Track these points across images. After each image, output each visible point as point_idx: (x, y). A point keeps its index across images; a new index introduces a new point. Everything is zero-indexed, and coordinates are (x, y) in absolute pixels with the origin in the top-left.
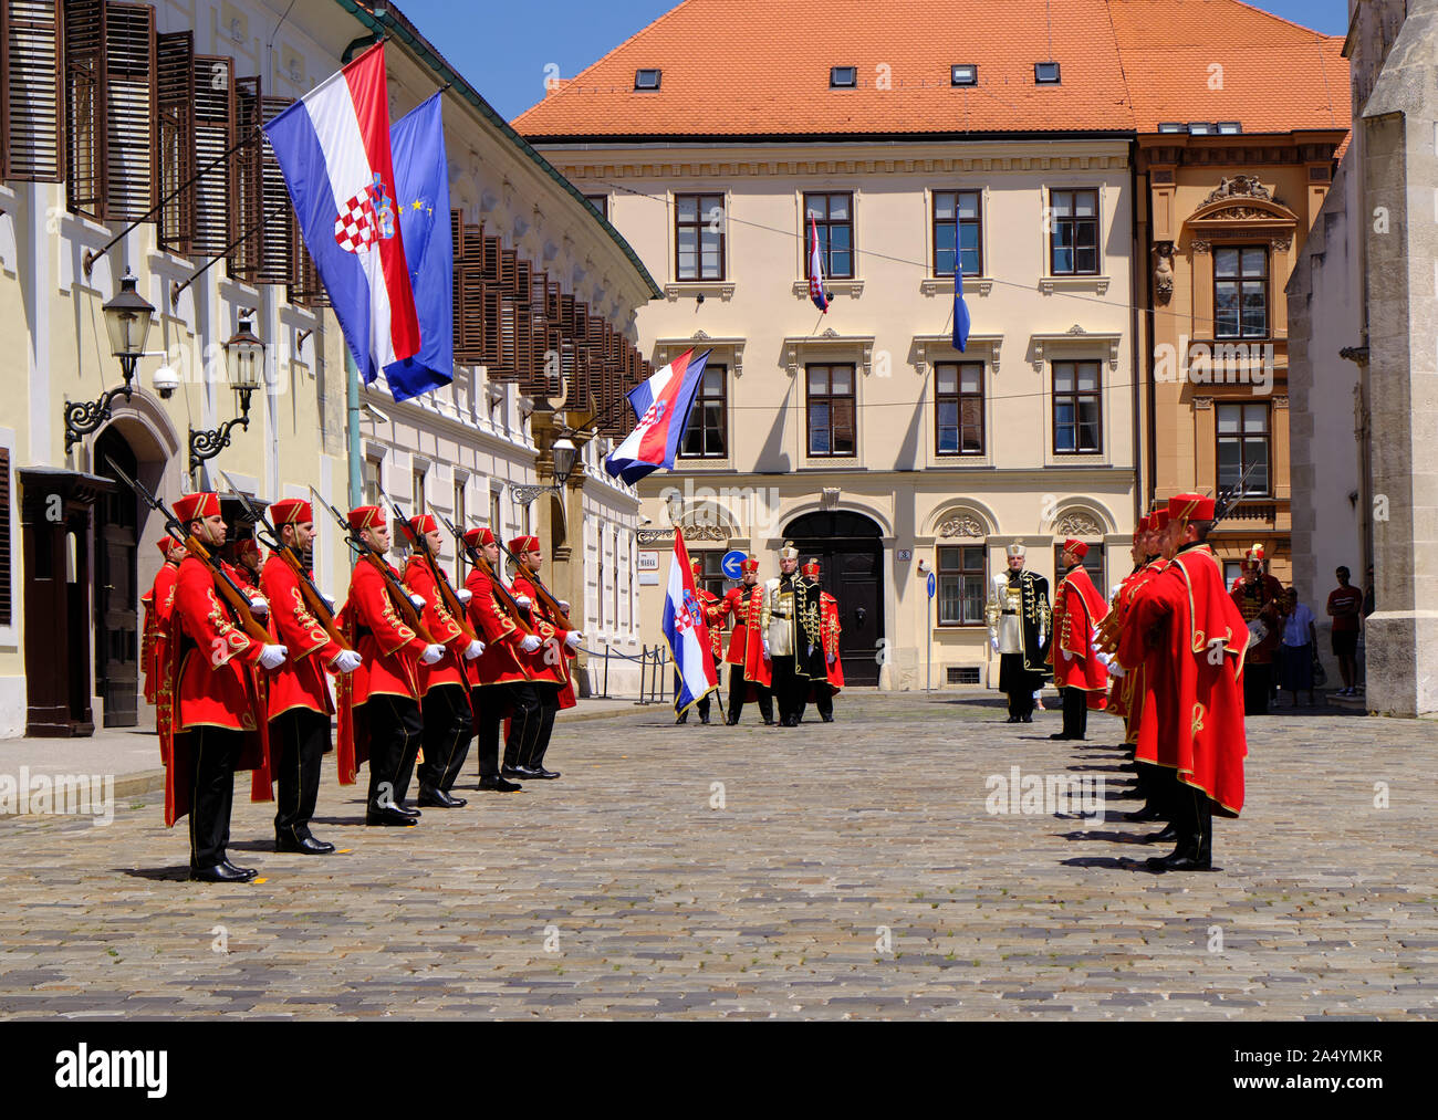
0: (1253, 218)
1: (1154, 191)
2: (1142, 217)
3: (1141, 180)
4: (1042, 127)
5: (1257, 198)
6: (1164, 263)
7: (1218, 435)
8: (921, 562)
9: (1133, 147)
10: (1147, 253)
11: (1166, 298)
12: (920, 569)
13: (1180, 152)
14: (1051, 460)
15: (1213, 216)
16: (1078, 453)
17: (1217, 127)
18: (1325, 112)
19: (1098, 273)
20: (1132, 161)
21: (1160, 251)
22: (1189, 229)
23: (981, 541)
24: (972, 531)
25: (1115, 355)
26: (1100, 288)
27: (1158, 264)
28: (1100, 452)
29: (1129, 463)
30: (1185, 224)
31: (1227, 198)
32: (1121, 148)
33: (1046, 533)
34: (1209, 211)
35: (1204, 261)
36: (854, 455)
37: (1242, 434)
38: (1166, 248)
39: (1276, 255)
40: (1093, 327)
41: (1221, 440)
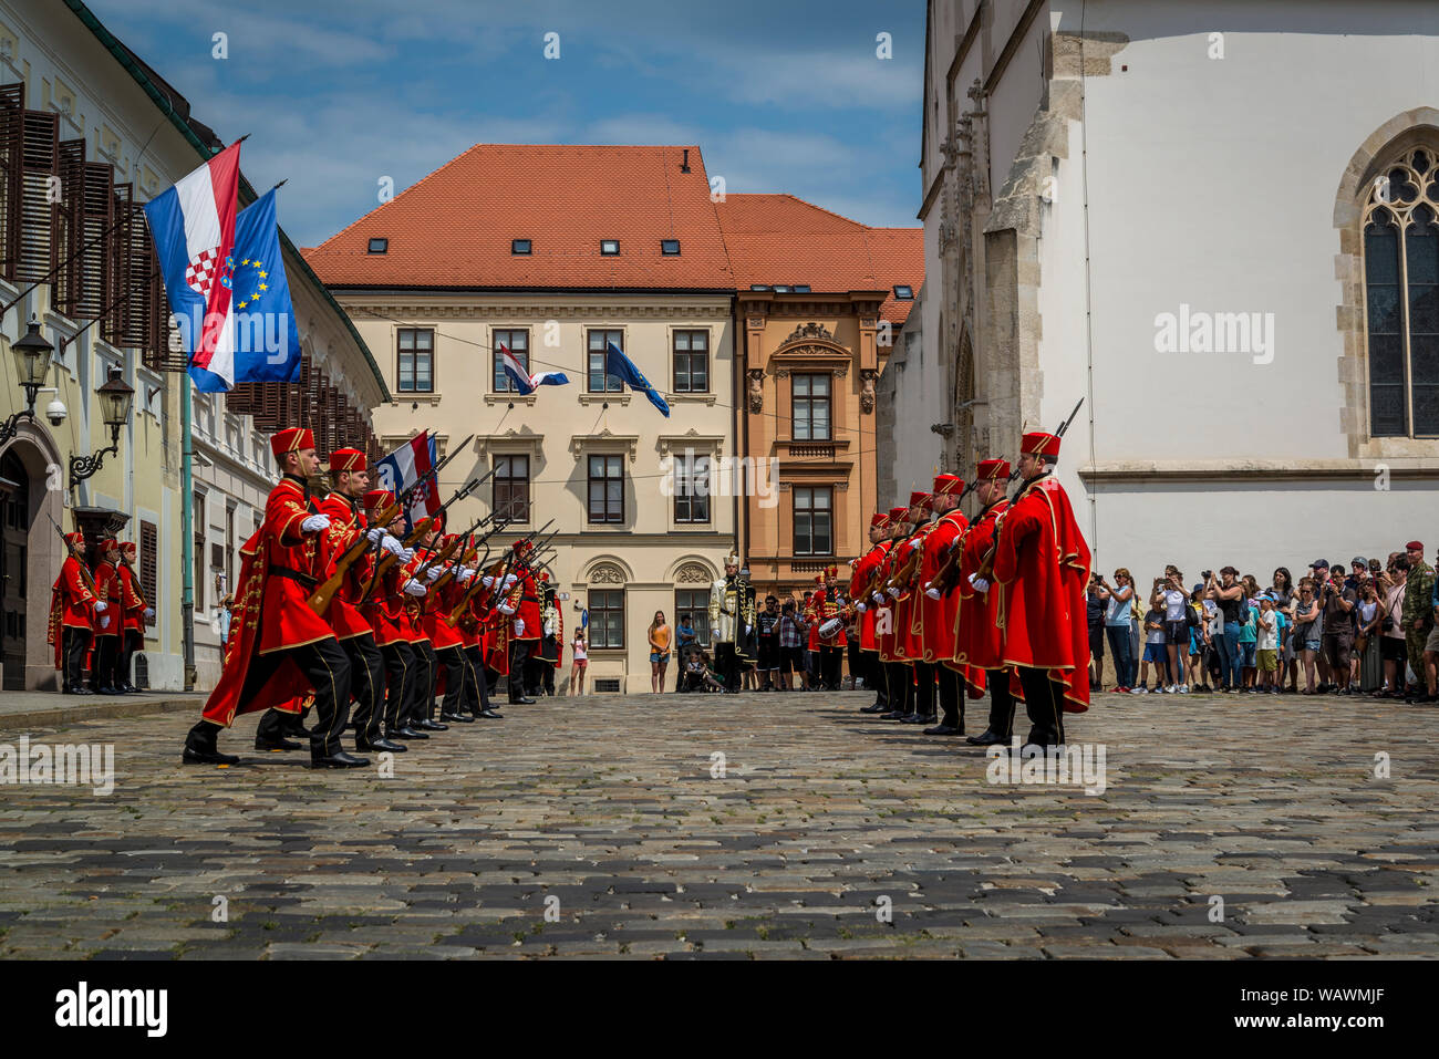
0: (821, 354)
1: (750, 332)
2: (740, 351)
3: (740, 325)
4: (668, 285)
5: (823, 339)
6: (756, 384)
7: (795, 510)
8: (577, 601)
9: (734, 301)
10: (745, 377)
11: (757, 409)
12: (576, 607)
13: (769, 304)
14: (673, 528)
15: (792, 351)
16: (692, 522)
17: (793, 288)
18: (870, 280)
19: (708, 392)
20: (733, 310)
21: (753, 376)
22: (774, 361)
23: (621, 586)
24: (614, 578)
25: (720, 451)
26: (711, 403)
27: (752, 385)
28: (709, 522)
29: (730, 530)
30: (771, 357)
31: (802, 339)
32: (725, 302)
33: (668, 581)
34: (789, 346)
35: (786, 382)
36: (528, 522)
37: (812, 510)
38: (758, 374)
39: (837, 381)
40: (704, 431)
41: (797, 514)
